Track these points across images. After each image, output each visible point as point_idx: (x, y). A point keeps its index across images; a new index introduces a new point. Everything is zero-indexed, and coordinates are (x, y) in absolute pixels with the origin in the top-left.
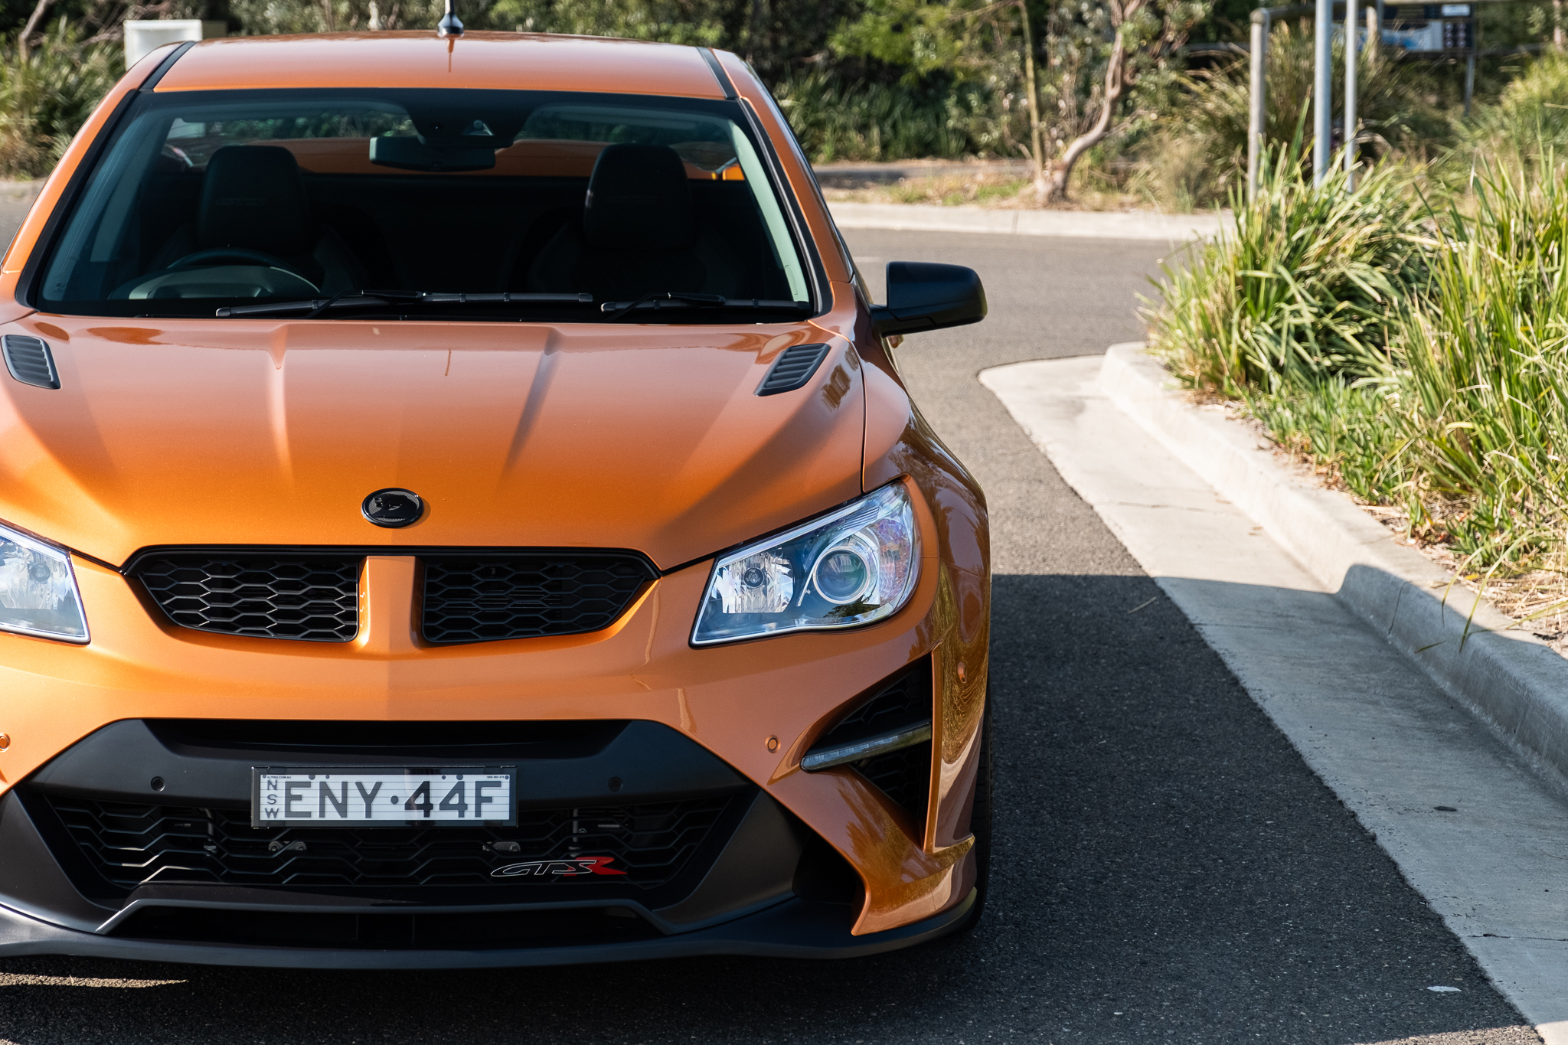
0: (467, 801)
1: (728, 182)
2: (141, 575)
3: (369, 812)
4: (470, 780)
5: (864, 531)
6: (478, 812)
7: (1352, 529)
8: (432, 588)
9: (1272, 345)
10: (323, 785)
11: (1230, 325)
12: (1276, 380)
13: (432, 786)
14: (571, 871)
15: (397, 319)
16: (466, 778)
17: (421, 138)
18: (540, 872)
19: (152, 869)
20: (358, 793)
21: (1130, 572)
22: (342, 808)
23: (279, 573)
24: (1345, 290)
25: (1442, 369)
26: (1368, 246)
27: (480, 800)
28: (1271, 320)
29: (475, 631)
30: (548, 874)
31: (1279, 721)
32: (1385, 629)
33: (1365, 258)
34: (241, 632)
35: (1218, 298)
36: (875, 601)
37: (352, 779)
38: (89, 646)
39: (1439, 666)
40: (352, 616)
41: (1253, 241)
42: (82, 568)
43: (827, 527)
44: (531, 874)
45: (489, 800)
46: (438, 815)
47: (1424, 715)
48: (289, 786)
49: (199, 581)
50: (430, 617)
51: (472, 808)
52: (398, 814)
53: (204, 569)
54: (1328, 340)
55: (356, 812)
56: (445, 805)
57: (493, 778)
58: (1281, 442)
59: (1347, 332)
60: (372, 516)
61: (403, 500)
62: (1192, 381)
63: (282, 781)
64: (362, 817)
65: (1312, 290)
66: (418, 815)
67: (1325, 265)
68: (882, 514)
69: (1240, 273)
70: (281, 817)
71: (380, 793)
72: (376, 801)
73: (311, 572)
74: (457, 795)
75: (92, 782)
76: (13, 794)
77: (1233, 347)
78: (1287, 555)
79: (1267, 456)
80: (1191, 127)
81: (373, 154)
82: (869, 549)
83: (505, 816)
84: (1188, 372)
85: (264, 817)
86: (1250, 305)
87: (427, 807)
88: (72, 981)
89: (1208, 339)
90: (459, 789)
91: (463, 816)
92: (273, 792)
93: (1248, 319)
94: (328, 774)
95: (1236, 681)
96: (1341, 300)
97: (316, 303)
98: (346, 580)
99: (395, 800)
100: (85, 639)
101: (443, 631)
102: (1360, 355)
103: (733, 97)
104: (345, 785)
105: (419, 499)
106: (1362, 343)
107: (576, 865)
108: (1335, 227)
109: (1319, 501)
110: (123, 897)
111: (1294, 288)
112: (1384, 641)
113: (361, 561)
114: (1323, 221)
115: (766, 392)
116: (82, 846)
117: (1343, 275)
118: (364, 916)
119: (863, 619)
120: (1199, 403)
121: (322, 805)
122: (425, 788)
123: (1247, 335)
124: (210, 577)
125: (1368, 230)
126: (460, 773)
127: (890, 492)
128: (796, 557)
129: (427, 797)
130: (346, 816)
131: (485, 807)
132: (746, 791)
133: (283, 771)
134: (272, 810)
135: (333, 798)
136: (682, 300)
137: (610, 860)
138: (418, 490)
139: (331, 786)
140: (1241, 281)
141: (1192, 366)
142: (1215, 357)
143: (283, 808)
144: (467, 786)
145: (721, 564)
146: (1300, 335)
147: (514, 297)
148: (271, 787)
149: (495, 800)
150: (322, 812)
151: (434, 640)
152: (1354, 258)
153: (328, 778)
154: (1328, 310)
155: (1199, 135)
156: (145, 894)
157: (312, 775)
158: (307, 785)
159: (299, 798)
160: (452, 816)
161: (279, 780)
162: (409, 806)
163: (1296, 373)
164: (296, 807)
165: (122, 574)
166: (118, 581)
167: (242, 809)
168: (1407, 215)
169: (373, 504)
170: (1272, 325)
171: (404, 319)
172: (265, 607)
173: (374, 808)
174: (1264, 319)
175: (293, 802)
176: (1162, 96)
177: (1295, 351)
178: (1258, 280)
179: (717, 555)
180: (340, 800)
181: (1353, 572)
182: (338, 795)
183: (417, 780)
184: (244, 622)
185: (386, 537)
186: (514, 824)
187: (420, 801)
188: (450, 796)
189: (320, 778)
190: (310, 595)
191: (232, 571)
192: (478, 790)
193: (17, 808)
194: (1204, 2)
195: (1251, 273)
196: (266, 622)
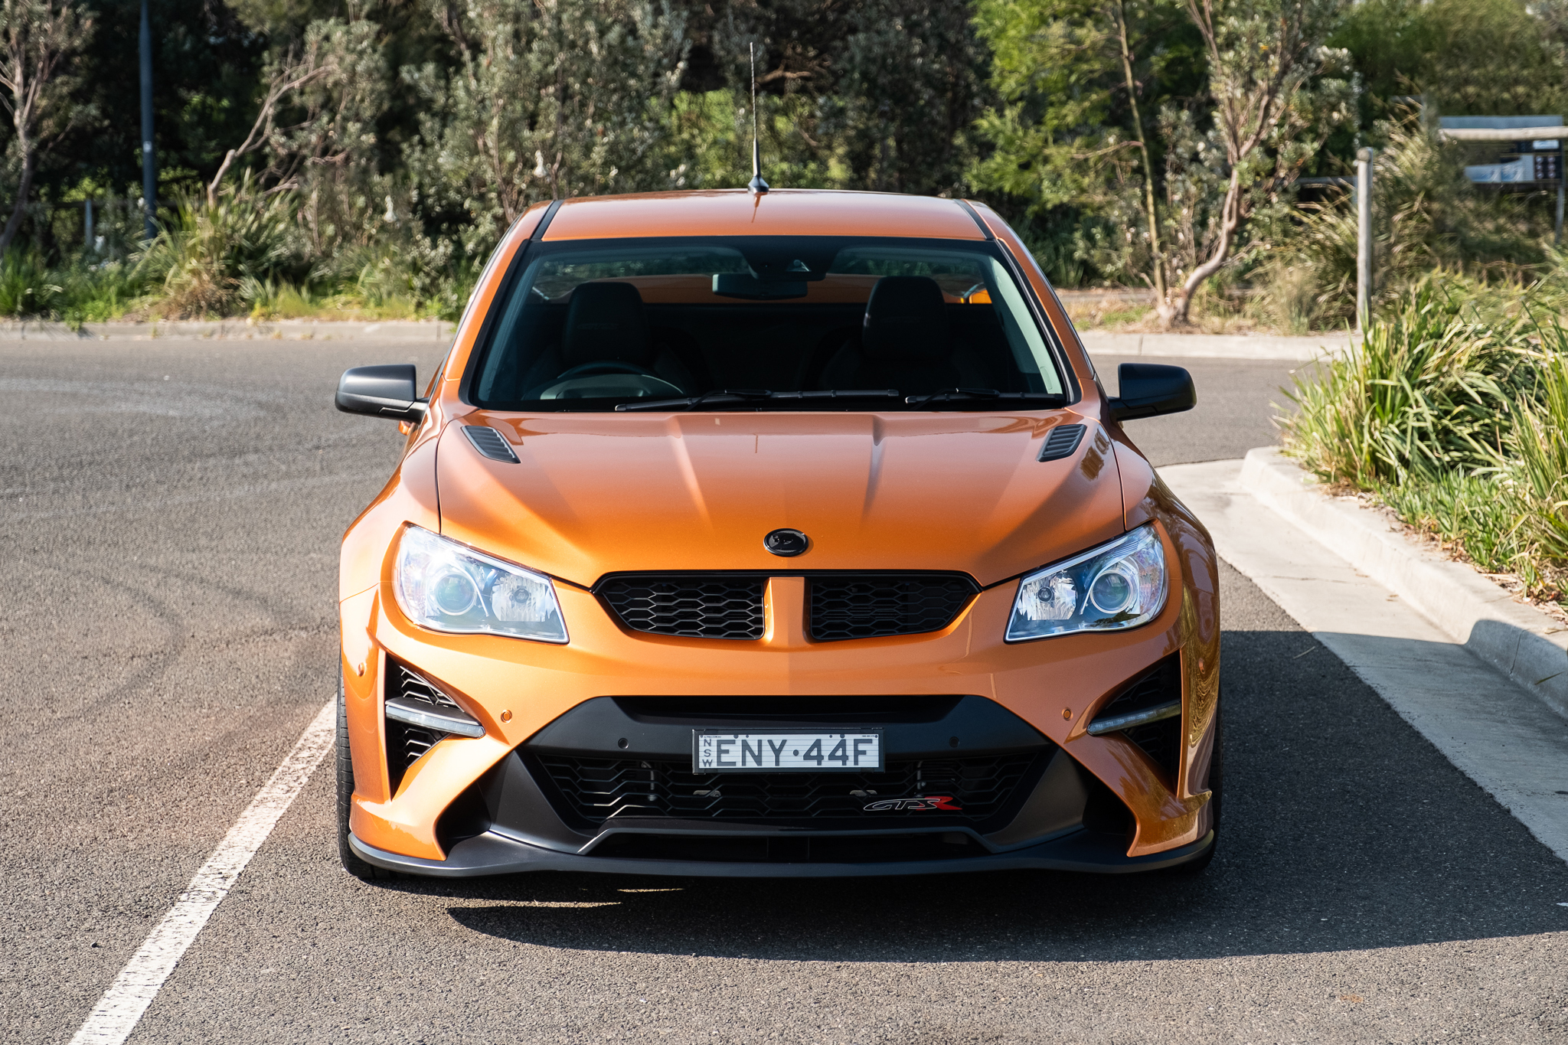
0: (848, 753)
1: (974, 305)
2: (606, 592)
3: (777, 762)
4: (850, 739)
5: (1126, 559)
6: (856, 762)
7: (1476, 591)
8: (816, 600)
9: (1398, 443)
10: (744, 742)
11: (1362, 427)
12: (1403, 473)
13: (822, 743)
14: (922, 807)
15: (754, 410)
16: (847, 737)
17: (754, 274)
18: (899, 807)
19: (616, 807)
20: (769, 748)
22: (758, 759)
23: (705, 590)
24: (1459, 396)
25: (1549, 457)
26: (1481, 357)
27: (857, 753)
28: (1397, 422)
29: (848, 631)
30: (905, 809)
31: (1426, 733)
32: (1508, 670)
33: (1478, 367)
34: (679, 633)
35: (1351, 404)
36: (1137, 611)
37: (765, 738)
38: (568, 645)
39: (1554, 695)
40: (760, 621)
41: (1380, 353)
42: (562, 591)
43: (1100, 556)
44: (893, 809)
45: (864, 753)
46: (826, 764)
47: (1544, 730)
48: (720, 743)
49: (648, 597)
50: (816, 621)
51: (851, 758)
52: (799, 763)
53: (651, 589)
54: (1447, 438)
55: (768, 762)
56: (832, 757)
57: (867, 737)
58: (1410, 523)
59: (1464, 431)
60: (771, 548)
61: (793, 537)
62: (1329, 476)
63: (714, 739)
64: (773, 765)
65: (1432, 396)
66: (813, 764)
67: (1443, 375)
68: (1141, 546)
69: (1369, 382)
70: (714, 765)
71: (785, 748)
72: (782, 754)
73: (728, 590)
74: (841, 749)
75: (574, 743)
76: (515, 754)
77: (1365, 446)
78: (1421, 616)
79: (1399, 536)
80: (1302, 256)
81: (715, 287)
82: (1131, 572)
83: (876, 765)
84: (1324, 468)
85: (701, 766)
86: (1379, 409)
87: (819, 758)
88: (536, 904)
89: (1342, 440)
90: (842, 745)
91: (846, 765)
92: (707, 747)
93: (1377, 421)
94: (747, 734)
95: (1388, 707)
96: (1457, 404)
97: (690, 400)
98: (754, 596)
99: (796, 753)
100: (565, 640)
101: (825, 631)
102: (1476, 451)
103: (991, 238)
104: (760, 742)
105: (805, 536)
106: (1477, 441)
107: (925, 802)
108: (1451, 341)
109: (1447, 570)
110: (595, 828)
112: (1507, 679)
113: (765, 581)
114: (1441, 336)
115: (1043, 460)
116: (565, 791)
117: (1457, 384)
118: (772, 838)
119: (1126, 625)
120: (1335, 495)
121: (744, 757)
122: (818, 744)
123: (1377, 435)
124: (655, 594)
125: (1480, 344)
126: (842, 734)
127: (1143, 531)
128: (1078, 578)
129: (819, 751)
130: (761, 765)
131: (860, 758)
132: (1050, 748)
133: (715, 732)
134: (707, 761)
135: (751, 752)
136: (969, 394)
137: (949, 799)
138: (804, 530)
139: (750, 743)
140: (1370, 389)
141: (1329, 462)
142: (1349, 455)
143: (715, 759)
144: (847, 743)
145: (1024, 583)
146: (1423, 435)
147: (839, 393)
148: (707, 744)
149: (868, 753)
150: (744, 762)
151: (820, 637)
152: (1467, 368)
153: (747, 737)
154: (1447, 413)
155: (1309, 263)
156: (611, 825)
157: (736, 735)
158: (733, 742)
159: (727, 752)
160: (838, 764)
161: (712, 739)
162: (807, 757)
163: (1420, 467)
164: (725, 758)
165: (592, 593)
166: (589, 598)
167: (684, 761)
168: (1514, 330)
169: (772, 539)
170: (1398, 426)
171: (759, 410)
172: (697, 616)
173: (781, 759)
174: (1391, 421)
175: (722, 755)
176: (1276, 228)
177: (1419, 449)
178: (1385, 387)
179: (1022, 576)
180: (756, 753)
181: (1478, 625)
182: (755, 749)
183: (810, 739)
184: (681, 626)
185: (783, 563)
186: (883, 770)
187: (814, 753)
188: (836, 750)
189: (742, 737)
190: (728, 606)
191: (671, 589)
192: (856, 746)
193: (517, 764)
194: (1313, 141)
195: (1379, 381)
196: (697, 626)
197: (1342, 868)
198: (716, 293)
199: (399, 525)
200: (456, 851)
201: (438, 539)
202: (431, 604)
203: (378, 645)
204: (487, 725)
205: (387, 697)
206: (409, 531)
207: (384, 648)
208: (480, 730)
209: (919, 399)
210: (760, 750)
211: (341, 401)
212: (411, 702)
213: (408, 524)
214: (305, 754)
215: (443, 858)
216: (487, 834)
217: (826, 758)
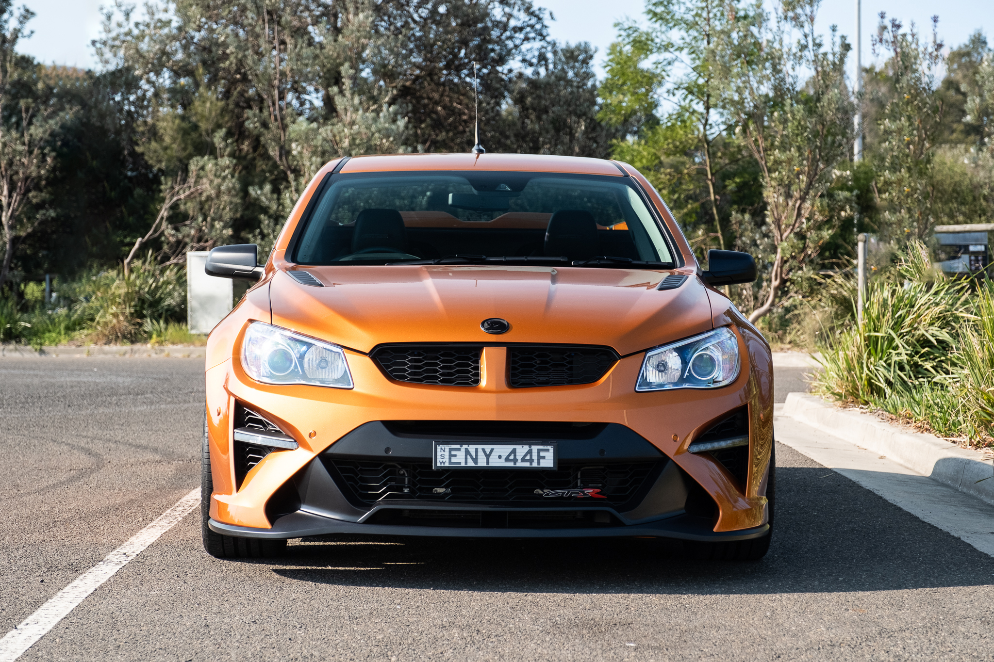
0: (533, 458)
1: (615, 232)
2: (378, 356)
3: (488, 462)
4: (535, 448)
5: (713, 345)
6: (539, 463)
7: (936, 445)
8: (514, 362)
9: (886, 372)
10: (466, 450)
11: (862, 363)
12: (888, 391)
13: (517, 451)
14: (581, 495)
16: (533, 447)
17: (476, 192)
18: (566, 495)
19: (383, 493)
20: (483, 453)
21: (817, 467)
22: (475, 460)
23: (442, 355)
24: (924, 342)
25: (983, 362)
26: (939, 318)
27: (540, 458)
28: (885, 359)
29: (535, 382)
31: (905, 508)
32: (957, 486)
33: (936, 324)
34: (425, 382)
35: (855, 349)
36: (720, 379)
37: (480, 447)
38: (353, 390)
39: (987, 494)
40: (478, 375)
41: (873, 316)
42: (350, 356)
43: (697, 342)
44: (563, 495)
45: (544, 457)
46: (520, 464)
47: (981, 510)
48: (450, 450)
49: (405, 359)
50: (513, 375)
51: (536, 461)
52: (502, 463)
53: (407, 354)
54: (918, 371)
55: (482, 462)
56: (523, 460)
57: (546, 447)
59: (928, 365)
60: (486, 329)
61: (499, 323)
62: (840, 395)
63: (447, 448)
64: (485, 465)
65: (907, 343)
66: (511, 464)
67: (914, 329)
68: (723, 338)
69: (866, 335)
70: (447, 464)
71: (493, 453)
72: (491, 457)
73: (457, 355)
74: (529, 455)
76: (318, 459)
77: (864, 376)
78: (901, 465)
79: (886, 425)
80: (823, 303)
81: (450, 201)
82: (717, 355)
83: (552, 465)
84: (838, 390)
85: (439, 465)
86: (873, 352)
87: (515, 460)
89: (849, 372)
90: (530, 452)
91: (532, 465)
92: (442, 453)
93: (872, 359)
94: (469, 444)
95: (881, 498)
96: (923, 348)
98: (474, 359)
99: (500, 457)
100: (351, 386)
101: (520, 382)
103: (627, 176)
104: (477, 450)
105: (507, 323)
106: (937, 371)
107: (583, 492)
108: (919, 309)
110: (369, 507)
111: (898, 341)
112: (957, 490)
113: (481, 350)
114: (913, 306)
115: (662, 289)
116: (349, 484)
117: (923, 335)
118: (484, 512)
119: (715, 385)
120: (845, 407)
121: (466, 459)
122: (514, 451)
123: (872, 367)
124: (410, 357)
125: (937, 310)
126: (530, 445)
127: (725, 330)
129: (515, 456)
130: (477, 464)
131: (542, 461)
132: (664, 459)
133: (448, 443)
134: (442, 462)
135: (471, 456)
136: (611, 260)
137: (599, 490)
138: (506, 319)
139: (470, 450)
140: (868, 339)
141: (841, 387)
142: (854, 381)
143: (448, 461)
144: (533, 451)
145: (649, 354)
146: (902, 369)
147: (530, 258)
148: (442, 451)
149: (547, 458)
150: (466, 462)
151: (516, 385)
153: (469, 446)
154: (917, 353)
155: (827, 308)
156: (379, 504)
157: (461, 445)
158: (459, 450)
159: (455, 456)
160: (527, 464)
162: (507, 459)
163: (899, 387)
164: (454, 460)
165: (369, 356)
166: (367, 359)
167: (427, 462)
168: (959, 302)
169: (486, 324)
170: (885, 362)
172: (437, 371)
173: (490, 461)
174: (881, 359)
175: (452, 458)
176: (805, 285)
177: (899, 375)
178: (877, 337)
179: (647, 350)
180: (474, 457)
181: (937, 463)
182: (474, 454)
183: (510, 448)
184: (427, 378)
185: (493, 338)
186: (556, 469)
187: (512, 457)
188: (525, 455)
189: (465, 446)
190: (457, 365)
191: (419, 355)
192: (539, 453)
193: (319, 465)
194: (828, 229)
195: (873, 334)
196: (437, 378)
197: (852, 559)
198: (451, 205)
199: (246, 321)
200: (278, 521)
201: (271, 328)
202: (265, 369)
203: (230, 394)
204: (299, 441)
205: (235, 427)
206: (252, 325)
207: (234, 395)
208: (295, 445)
210: (477, 455)
211: (209, 268)
212: (251, 429)
213: (251, 321)
214: (181, 508)
215: (269, 527)
216: (299, 511)
217: (519, 461)
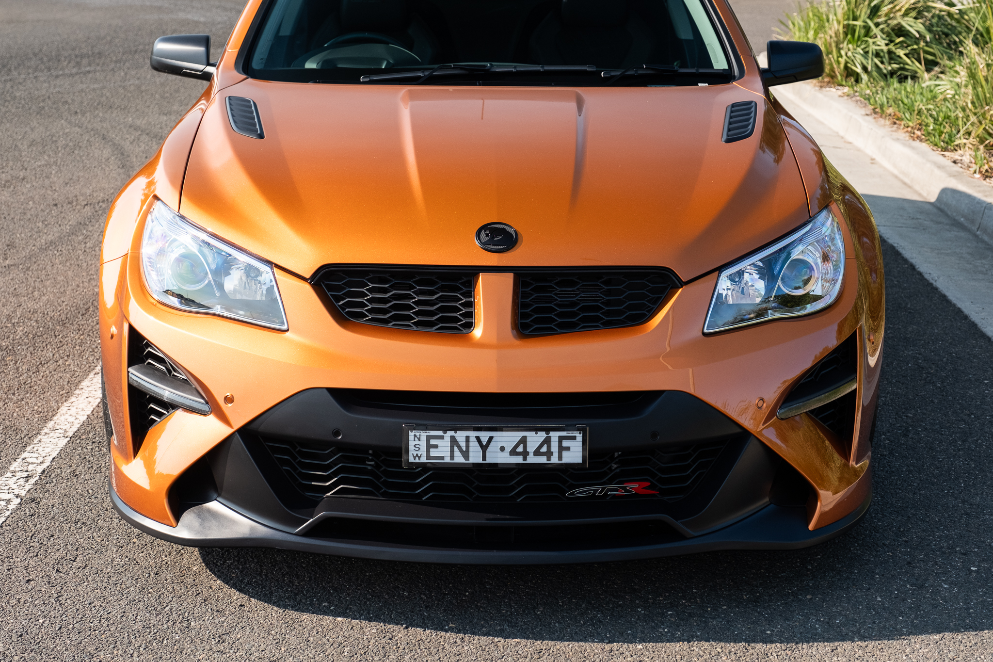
0: (552, 449)
2: (323, 283)
3: (484, 458)
4: (555, 435)
5: (811, 245)
6: (560, 457)
7: (940, 167)
8: (525, 295)
9: (863, 60)
10: (453, 438)
11: (840, 49)
12: (865, 77)
13: (528, 439)
14: (621, 492)
15: (475, 85)
16: (552, 434)
18: (600, 493)
19: (332, 487)
20: (477, 444)
22: (466, 454)
23: (419, 283)
24: (900, 31)
26: (914, 9)
27: (561, 449)
28: (863, 47)
29: (555, 325)
30: (606, 494)
32: (974, 228)
33: (911, 15)
34: (393, 325)
35: (834, 35)
36: (818, 293)
37: (473, 434)
38: (287, 334)
40: (470, 315)
41: (852, 6)
42: (283, 279)
43: (791, 244)
44: (594, 494)
45: (568, 449)
46: (532, 459)
48: (429, 438)
49: (363, 288)
50: (524, 316)
51: (556, 455)
52: (505, 459)
53: (367, 280)
54: (891, 56)
55: (476, 457)
56: (537, 453)
57: (571, 434)
58: (878, 111)
59: (901, 53)
60: (481, 243)
61: (503, 232)
63: (424, 435)
64: (480, 461)
65: (882, 30)
66: (519, 460)
67: (890, 19)
69: (846, 22)
70: (423, 460)
71: (492, 444)
72: (489, 450)
73: (441, 283)
74: (546, 445)
75: (291, 431)
76: (237, 436)
77: (841, 60)
78: (896, 177)
79: (870, 118)
82: (815, 257)
83: (579, 460)
85: (411, 459)
86: (851, 39)
87: (525, 454)
89: (827, 56)
90: (547, 441)
91: (550, 460)
92: (417, 442)
93: (850, 46)
94: (456, 430)
96: (899, 37)
97: (423, 72)
98: (465, 289)
99: (502, 449)
100: (285, 327)
101: (532, 326)
102: (908, 64)
104: (468, 438)
105: (515, 231)
106: (909, 58)
107: (624, 488)
109: (913, 148)
111: (875, 30)
112: (977, 236)
113: (475, 277)
115: (728, 141)
116: (285, 470)
117: (899, 23)
118: (478, 526)
120: (821, 87)
121: (452, 451)
122: (523, 441)
123: (850, 54)
124: (371, 285)
126: (547, 430)
127: (825, 215)
129: (525, 447)
130: (469, 460)
131: (565, 454)
132: (744, 435)
133: (426, 428)
134: (417, 455)
135: (459, 447)
136: (652, 69)
137: (647, 484)
138: (515, 223)
139: (458, 439)
140: (846, 27)
142: (831, 65)
143: (424, 454)
144: (552, 439)
146: (878, 55)
147: (547, 68)
148: (416, 439)
149: (572, 449)
150: (452, 457)
151: (527, 332)
152: (906, 14)
153: (456, 433)
154: (891, 41)
156: (326, 508)
157: (445, 431)
158: (442, 438)
159: (436, 446)
160: (543, 460)
161: (422, 434)
162: (513, 452)
163: (875, 74)
164: (434, 453)
165: (310, 283)
166: (307, 288)
169: (483, 234)
170: (862, 49)
171: (480, 85)
172: (409, 308)
173: (488, 454)
174: (859, 46)
175: (431, 450)
177: (875, 63)
178: (855, 26)
179: (720, 270)
180: (464, 449)
181: (944, 191)
182: (463, 445)
183: (517, 435)
184: (395, 318)
185: (493, 259)
186: (586, 466)
188: (541, 447)
189: (450, 433)
190: (440, 299)
191: (385, 281)
192: (560, 442)
193: (239, 445)
195: (851, 22)
196: (410, 318)
199: (150, 198)
200: (186, 517)
203: (124, 317)
204: (212, 406)
205: (129, 364)
206: (156, 205)
207: (128, 321)
208: (206, 408)
209: (613, 74)
210: (468, 446)
211: (155, 62)
212: (153, 372)
213: (158, 198)
215: (174, 523)
216: (214, 504)
217: (531, 454)
